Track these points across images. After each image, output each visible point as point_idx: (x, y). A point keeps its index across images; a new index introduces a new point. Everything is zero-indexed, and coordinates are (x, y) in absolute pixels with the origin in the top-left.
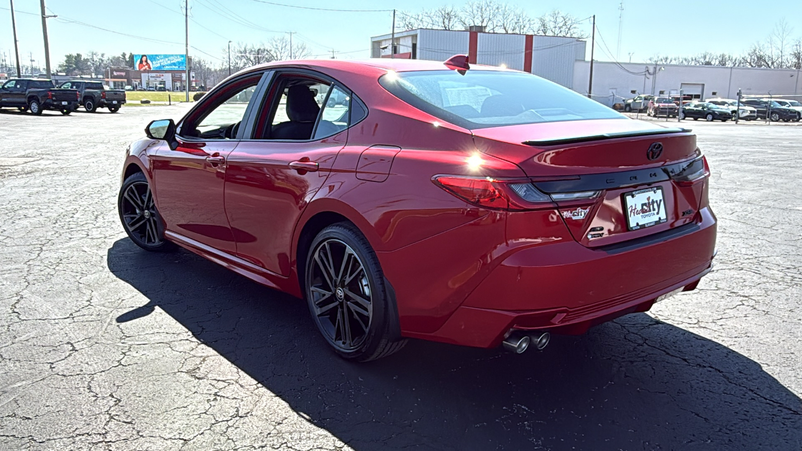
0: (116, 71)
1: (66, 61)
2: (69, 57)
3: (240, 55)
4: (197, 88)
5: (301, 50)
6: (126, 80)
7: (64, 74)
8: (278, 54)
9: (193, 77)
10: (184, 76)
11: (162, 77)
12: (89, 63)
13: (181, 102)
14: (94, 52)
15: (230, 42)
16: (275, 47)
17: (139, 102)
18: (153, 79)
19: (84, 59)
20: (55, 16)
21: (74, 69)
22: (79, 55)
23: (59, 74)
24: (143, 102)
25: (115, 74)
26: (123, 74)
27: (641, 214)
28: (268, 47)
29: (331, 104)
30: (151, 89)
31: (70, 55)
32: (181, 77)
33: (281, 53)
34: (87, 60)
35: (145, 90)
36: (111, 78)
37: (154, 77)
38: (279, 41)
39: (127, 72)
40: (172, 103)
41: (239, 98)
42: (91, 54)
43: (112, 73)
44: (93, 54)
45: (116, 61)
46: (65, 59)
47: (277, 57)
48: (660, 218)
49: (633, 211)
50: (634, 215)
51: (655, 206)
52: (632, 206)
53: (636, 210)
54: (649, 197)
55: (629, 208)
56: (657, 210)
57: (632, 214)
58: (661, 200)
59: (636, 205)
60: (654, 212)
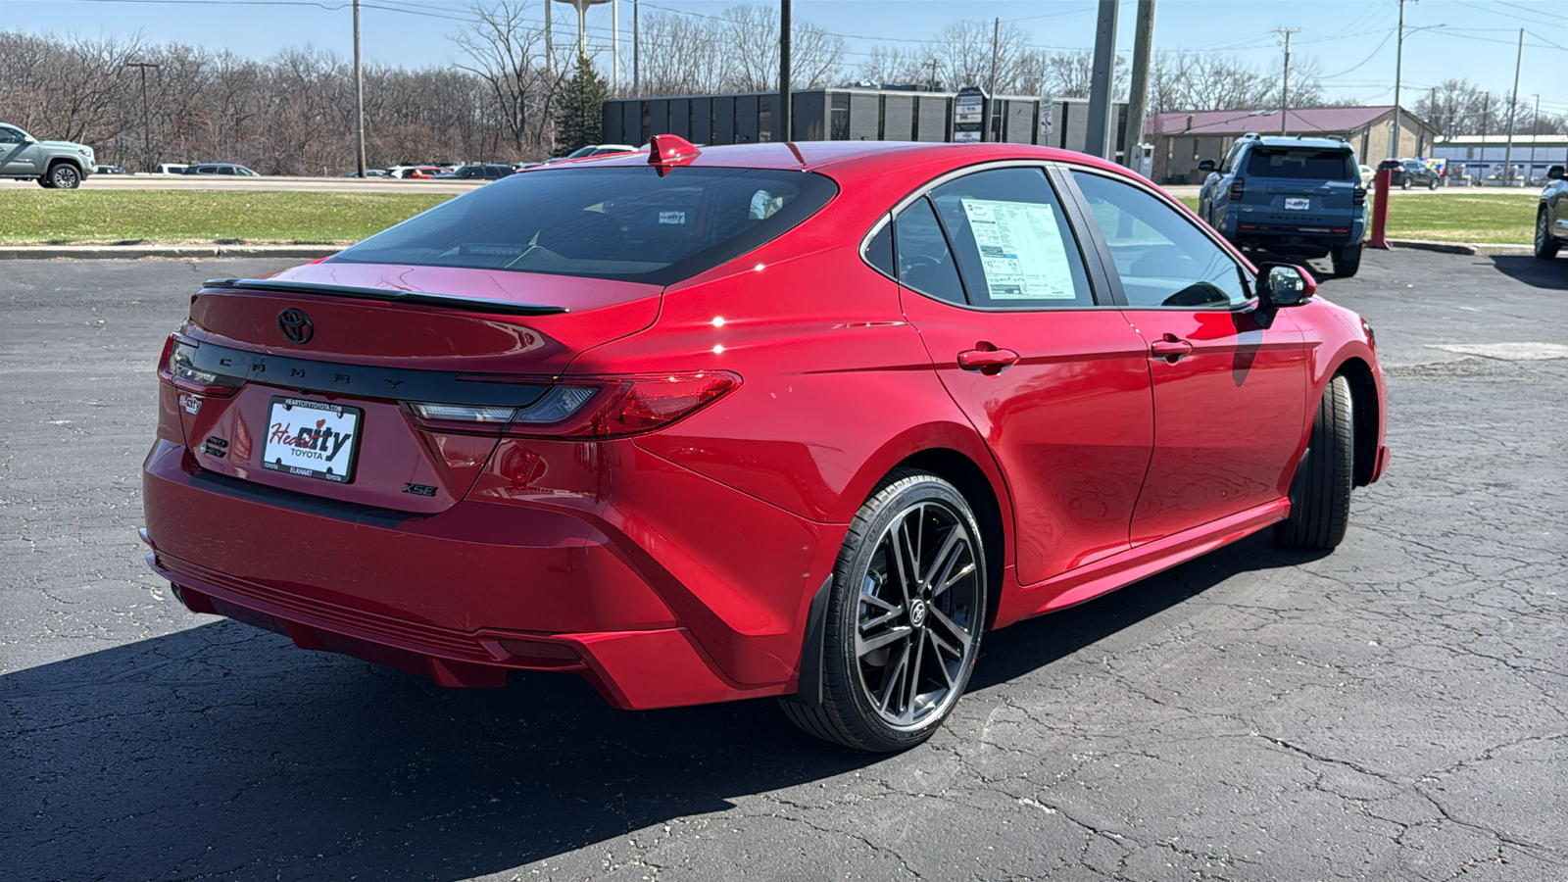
27: (293, 446)
48: (330, 470)
49: (280, 434)
50: (279, 442)
51: (331, 442)
52: (280, 425)
53: (286, 435)
54: (323, 422)
55: (273, 427)
56: (330, 451)
57: (276, 438)
58: (347, 437)
59: (289, 425)
60: (322, 452)
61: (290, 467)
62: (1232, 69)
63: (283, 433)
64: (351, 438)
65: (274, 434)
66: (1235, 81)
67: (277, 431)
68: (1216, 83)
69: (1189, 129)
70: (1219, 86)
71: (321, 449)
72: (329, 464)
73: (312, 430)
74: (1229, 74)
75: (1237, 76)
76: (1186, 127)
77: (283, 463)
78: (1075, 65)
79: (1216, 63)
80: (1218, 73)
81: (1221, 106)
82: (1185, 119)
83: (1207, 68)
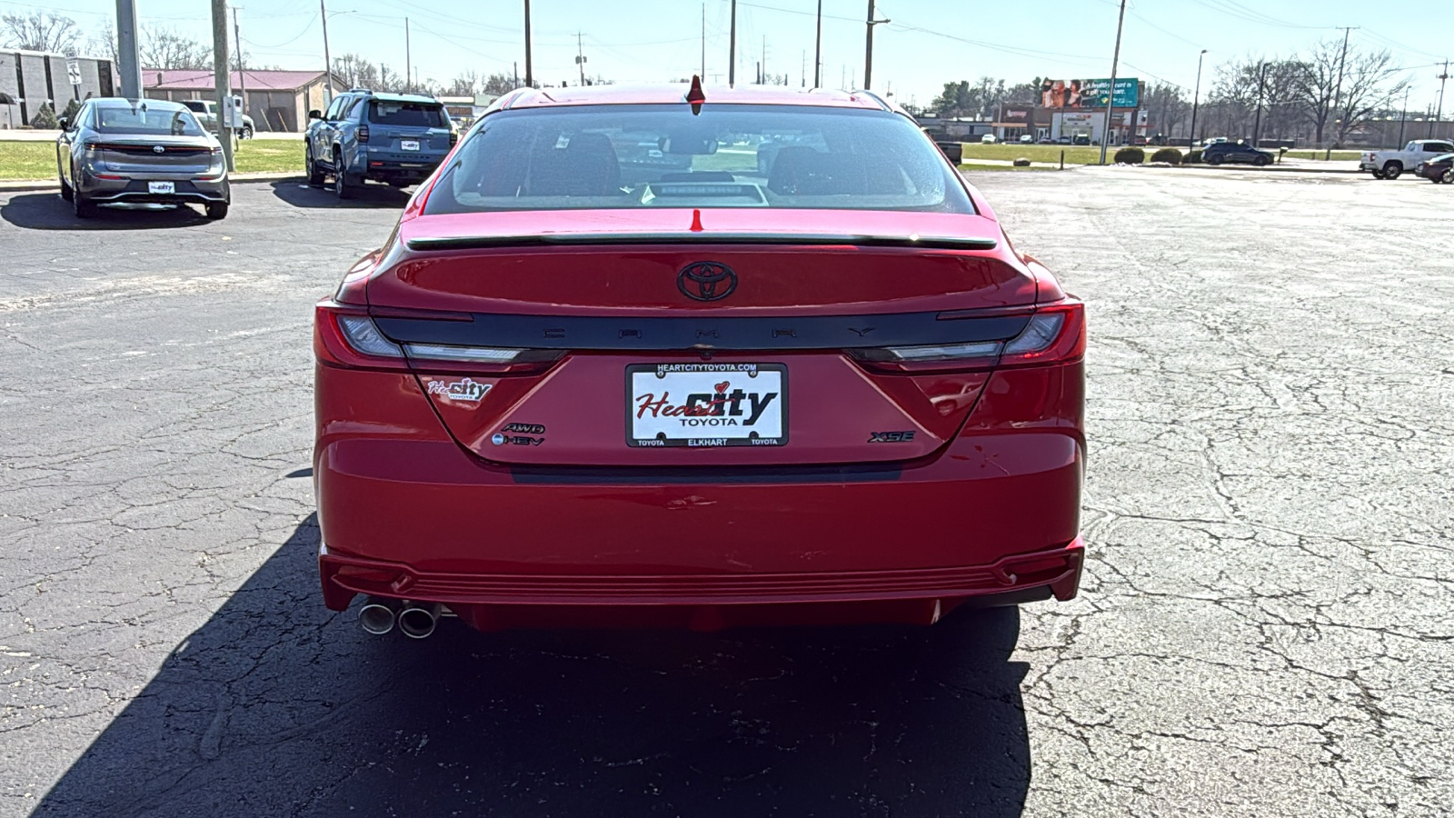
0: (1013, 110)
1: (944, 94)
2: (949, 87)
3: (1247, 76)
4: (1148, 139)
5: (1378, 63)
6: (1025, 125)
7: (933, 115)
8: (1326, 72)
9: (1144, 119)
10: (1128, 117)
11: (1088, 120)
12: (978, 97)
13: (1089, 165)
14: (989, 77)
15: (1204, 52)
16: (1321, 58)
17: (1011, 164)
18: (1071, 123)
19: (972, 90)
20: (887, 21)
21: (954, 107)
22: (965, 84)
23: (927, 115)
24: (1018, 164)
25: (1010, 114)
26: (1023, 114)
27: (682, 416)
28: (1305, 59)
29: (1392, 172)
30: (1064, 141)
31: (952, 84)
32: (1122, 119)
33: (1331, 70)
34: (975, 92)
35: (1054, 143)
36: (1002, 122)
37: (1073, 119)
38: (1331, 46)
39: (1030, 111)
40: (1065, 166)
41: (1205, 158)
42: (982, 82)
43: (1004, 113)
44: (986, 81)
45: (1021, 91)
46: (943, 90)
47: (1322, 76)
48: (754, 435)
49: (655, 407)
50: (655, 415)
51: (745, 405)
52: (651, 396)
53: (664, 406)
54: (726, 384)
55: (638, 399)
56: (747, 414)
57: (648, 412)
58: (770, 396)
59: (666, 394)
60: (735, 417)
61: (686, 440)
62: (175, 36)
63: (659, 404)
64: (779, 397)
65: (643, 408)
66: (178, 46)
67: (648, 404)
68: (162, 48)
69: (160, 84)
70: (165, 49)
71: (731, 414)
72: (750, 429)
73: (710, 395)
74: (173, 40)
75: (180, 42)
76: (157, 82)
77: (668, 437)
78: (28, 24)
79: (160, 30)
80: (163, 38)
81: (170, 66)
82: (156, 76)
83: (152, 34)
